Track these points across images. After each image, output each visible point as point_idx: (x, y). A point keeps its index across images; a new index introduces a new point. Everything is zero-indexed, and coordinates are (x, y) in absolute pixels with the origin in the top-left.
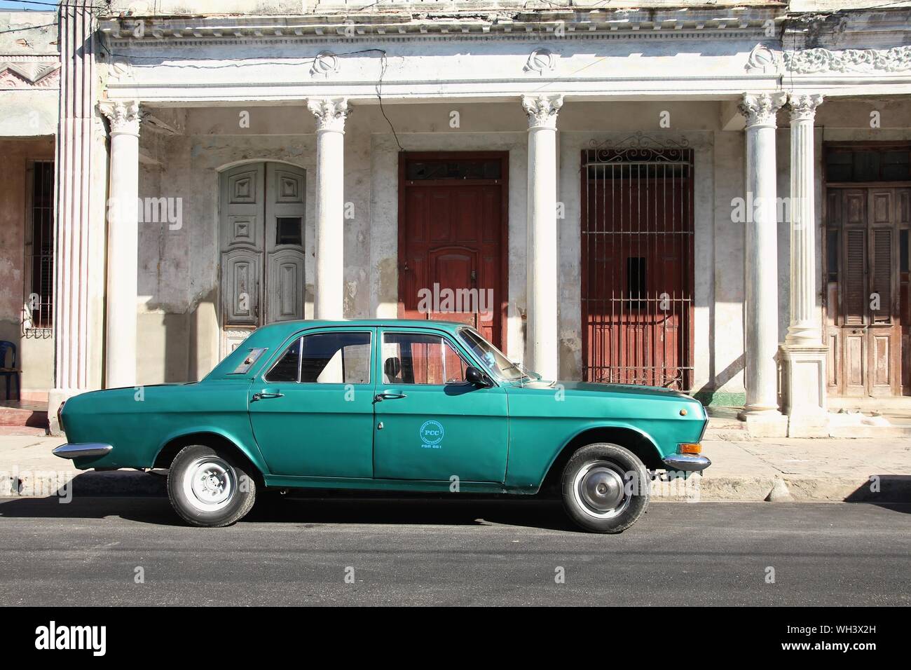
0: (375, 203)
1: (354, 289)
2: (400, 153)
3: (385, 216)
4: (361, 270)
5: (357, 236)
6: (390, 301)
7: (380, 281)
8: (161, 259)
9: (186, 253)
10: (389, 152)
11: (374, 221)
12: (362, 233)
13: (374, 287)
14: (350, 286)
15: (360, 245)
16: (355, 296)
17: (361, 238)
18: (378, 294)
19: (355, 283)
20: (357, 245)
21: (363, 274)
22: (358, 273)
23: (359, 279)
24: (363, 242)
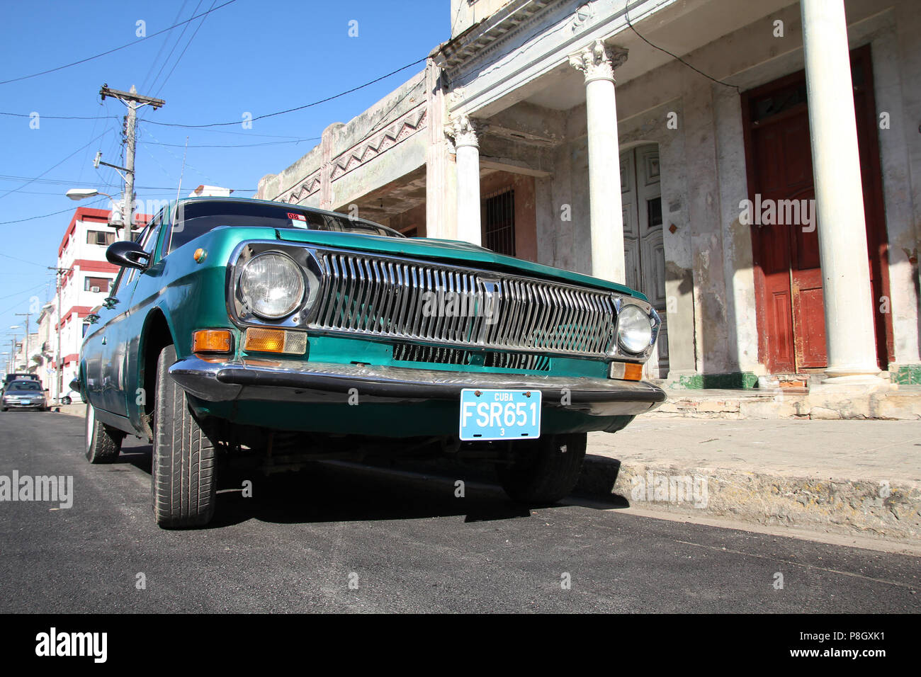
0: (723, 158)
1: (707, 259)
2: (742, 95)
3: (733, 170)
4: (713, 237)
5: (706, 199)
6: (745, 267)
7: (734, 246)
8: (555, 260)
9: (572, 250)
10: (732, 97)
11: (722, 178)
12: (711, 195)
13: (729, 253)
14: (703, 256)
15: (710, 208)
16: (708, 267)
17: (710, 200)
18: (733, 261)
19: (707, 252)
20: (706, 209)
21: (714, 240)
22: (709, 240)
23: (711, 246)
24: (712, 205)
